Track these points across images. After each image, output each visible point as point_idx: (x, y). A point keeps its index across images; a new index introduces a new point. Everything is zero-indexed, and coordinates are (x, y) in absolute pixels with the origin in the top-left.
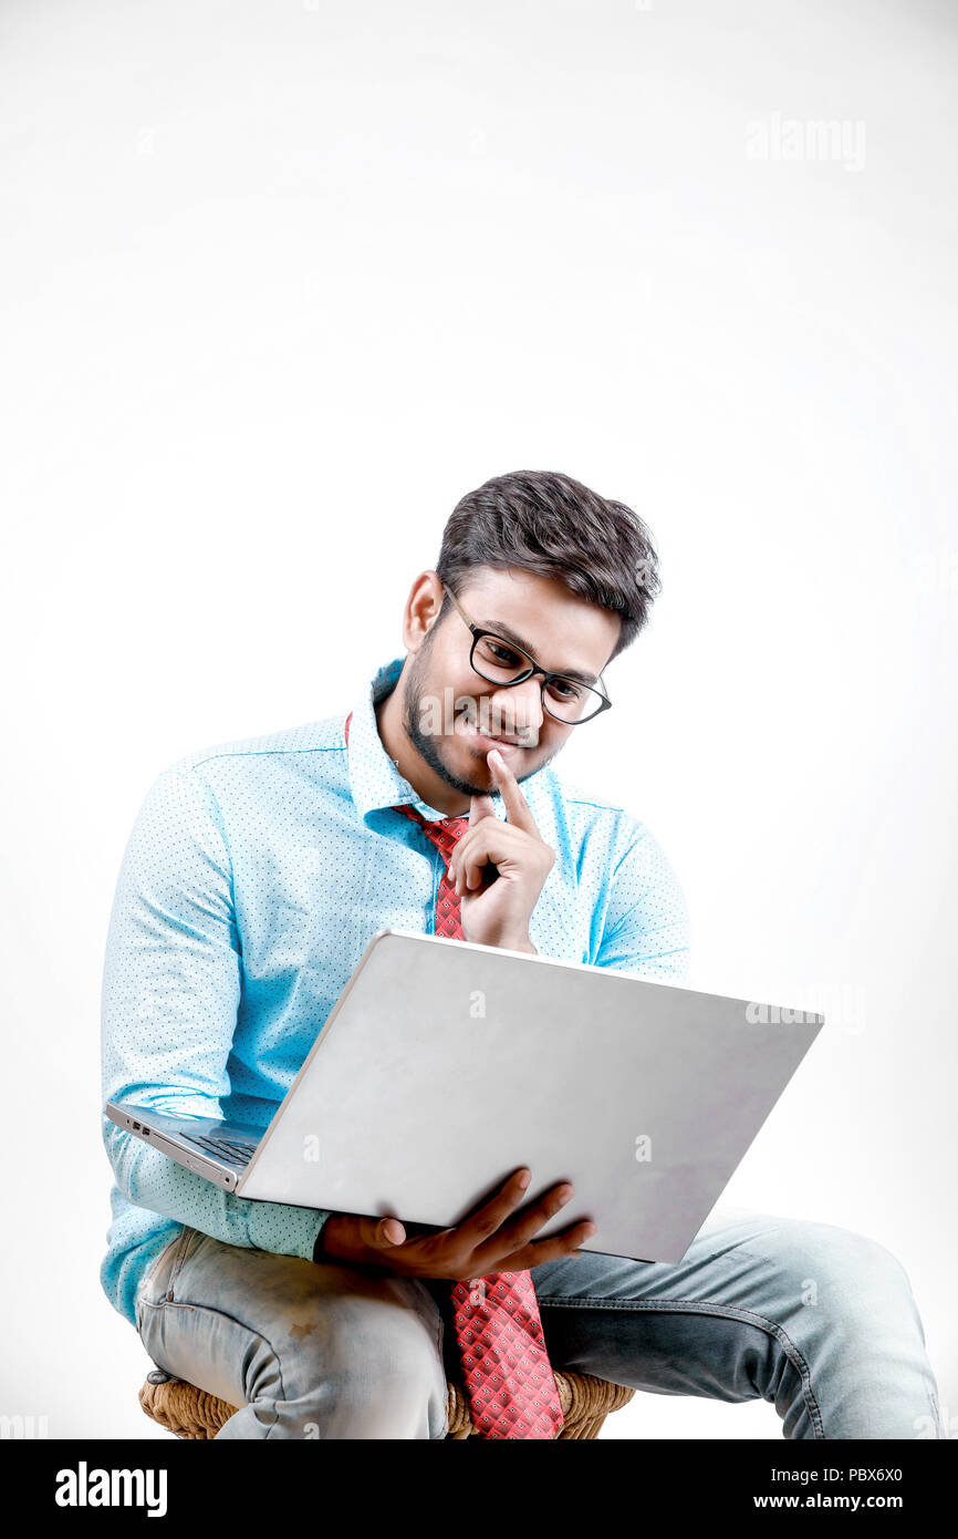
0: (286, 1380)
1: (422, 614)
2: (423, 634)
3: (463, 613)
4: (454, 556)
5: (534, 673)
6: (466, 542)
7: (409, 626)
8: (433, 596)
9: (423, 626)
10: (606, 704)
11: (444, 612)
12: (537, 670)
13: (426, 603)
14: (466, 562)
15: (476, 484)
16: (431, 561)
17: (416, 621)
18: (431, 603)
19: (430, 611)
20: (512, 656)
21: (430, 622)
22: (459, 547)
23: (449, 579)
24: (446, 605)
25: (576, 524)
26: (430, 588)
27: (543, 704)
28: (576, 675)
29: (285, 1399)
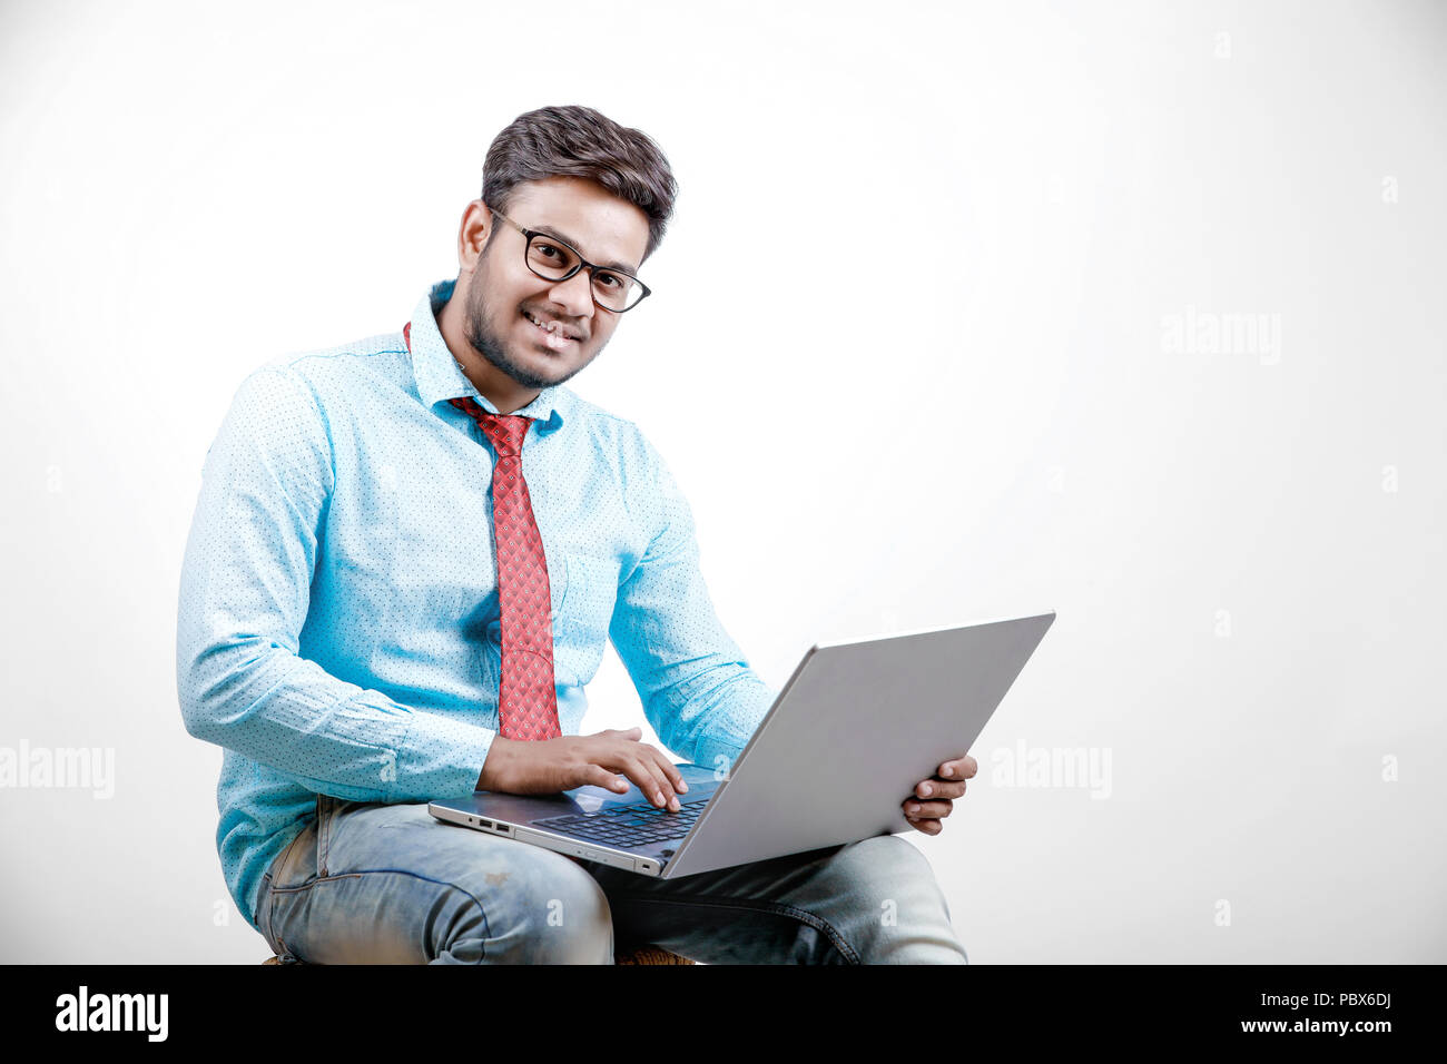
0: (490, 921)
1: (473, 240)
2: (477, 255)
3: (513, 224)
4: (498, 182)
5: (582, 268)
6: (507, 165)
7: (463, 251)
8: (482, 222)
9: (476, 250)
10: (646, 292)
11: (495, 231)
12: (585, 264)
13: (477, 229)
14: (509, 183)
15: (508, 121)
16: (476, 192)
17: (469, 246)
18: (481, 228)
19: (480, 236)
20: (561, 255)
21: (482, 245)
22: (500, 172)
23: (495, 202)
24: (497, 225)
25: (599, 136)
26: (479, 216)
27: (593, 295)
28: (618, 267)
29: (490, 937)
